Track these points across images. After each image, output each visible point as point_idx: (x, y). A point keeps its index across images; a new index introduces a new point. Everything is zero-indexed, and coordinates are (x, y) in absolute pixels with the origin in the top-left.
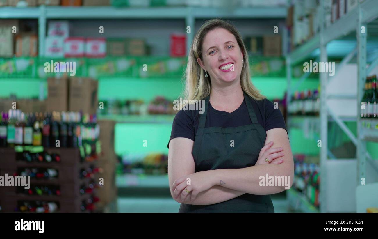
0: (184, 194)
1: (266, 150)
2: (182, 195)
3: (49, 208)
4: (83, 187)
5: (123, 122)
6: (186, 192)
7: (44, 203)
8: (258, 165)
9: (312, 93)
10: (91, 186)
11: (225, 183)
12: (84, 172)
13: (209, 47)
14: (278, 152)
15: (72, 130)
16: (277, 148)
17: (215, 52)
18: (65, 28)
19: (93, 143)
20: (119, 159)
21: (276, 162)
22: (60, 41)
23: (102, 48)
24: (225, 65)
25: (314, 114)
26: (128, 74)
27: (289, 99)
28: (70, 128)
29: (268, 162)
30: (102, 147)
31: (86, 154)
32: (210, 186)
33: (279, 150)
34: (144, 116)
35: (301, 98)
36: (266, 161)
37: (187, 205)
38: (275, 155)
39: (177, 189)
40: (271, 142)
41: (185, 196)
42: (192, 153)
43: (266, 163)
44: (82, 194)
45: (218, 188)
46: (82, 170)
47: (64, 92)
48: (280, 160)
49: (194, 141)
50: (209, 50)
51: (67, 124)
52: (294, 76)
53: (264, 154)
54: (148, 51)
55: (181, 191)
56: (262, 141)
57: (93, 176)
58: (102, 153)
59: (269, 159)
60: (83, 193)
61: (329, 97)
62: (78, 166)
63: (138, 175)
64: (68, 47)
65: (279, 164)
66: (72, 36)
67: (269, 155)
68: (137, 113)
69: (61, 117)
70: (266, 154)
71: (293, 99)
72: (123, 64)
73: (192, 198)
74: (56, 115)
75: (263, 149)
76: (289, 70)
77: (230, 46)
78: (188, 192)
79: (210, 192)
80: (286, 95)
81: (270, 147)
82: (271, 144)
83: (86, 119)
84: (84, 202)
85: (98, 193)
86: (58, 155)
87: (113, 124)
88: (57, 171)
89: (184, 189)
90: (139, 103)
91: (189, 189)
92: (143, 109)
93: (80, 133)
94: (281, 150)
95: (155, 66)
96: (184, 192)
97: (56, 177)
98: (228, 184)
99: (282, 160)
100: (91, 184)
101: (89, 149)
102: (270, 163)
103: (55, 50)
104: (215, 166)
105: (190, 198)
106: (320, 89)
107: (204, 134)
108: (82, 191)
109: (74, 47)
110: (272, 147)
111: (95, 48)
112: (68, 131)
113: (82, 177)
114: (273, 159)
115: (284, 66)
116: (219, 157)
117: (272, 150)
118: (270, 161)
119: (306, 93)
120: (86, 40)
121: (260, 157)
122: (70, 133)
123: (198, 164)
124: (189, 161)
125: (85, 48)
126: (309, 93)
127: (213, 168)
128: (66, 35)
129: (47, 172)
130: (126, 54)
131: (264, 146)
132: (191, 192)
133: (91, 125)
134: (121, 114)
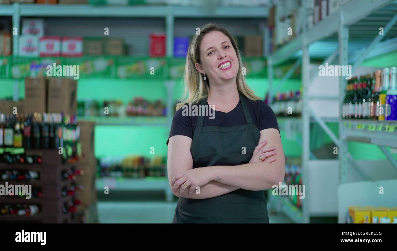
0: (183, 188)
1: (260, 149)
2: (181, 190)
3: (30, 210)
4: (64, 189)
5: (101, 124)
6: (184, 187)
7: (25, 206)
8: (252, 162)
9: (294, 94)
10: (72, 188)
11: (221, 179)
12: (66, 174)
13: (207, 48)
14: (271, 151)
15: (54, 132)
16: (270, 147)
17: (213, 52)
18: (40, 26)
19: (73, 144)
20: (98, 162)
21: (269, 160)
22: (35, 40)
23: (79, 47)
24: (224, 63)
25: (296, 115)
26: (106, 74)
27: (270, 100)
28: (52, 129)
29: (261, 160)
30: (82, 148)
31: (68, 157)
32: (207, 181)
33: (271, 149)
34: (123, 118)
35: (284, 99)
36: (260, 159)
37: (185, 199)
38: (268, 154)
39: (176, 184)
40: (264, 141)
41: (184, 190)
42: (191, 150)
43: (259, 161)
44: (63, 196)
45: (214, 184)
46: (64, 172)
47: (42, 93)
48: (273, 158)
49: (192, 139)
50: (207, 51)
51: (49, 125)
52: (275, 77)
53: (258, 153)
54: (127, 50)
55: (180, 186)
56: (256, 140)
57: (74, 178)
58: (83, 155)
59: (263, 157)
60: (65, 195)
61: (312, 98)
62: (60, 168)
63: (116, 178)
64: (43, 47)
65: (271, 162)
66: (47, 35)
67: (262, 153)
68: (116, 115)
69: (43, 118)
70: (260, 152)
71: (275, 100)
72: (101, 64)
73: (191, 192)
74: (37, 116)
75: (257, 148)
76: (270, 71)
77: (227, 47)
78: (187, 187)
79: (207, 186)
80: (267, 96)
81: (264, 146)
82: (264, 143)
83: (68, 120)
84: (66, 204)
85: (79, 196)
86: (39, 157)
87: (93, 125)
88: (39, 173)
89: (183, 183)
90: (117, 104)
91: (187, 184)
92: (122, 110)
93: (62, 135)
94: (274, 149)
95: (134, 67)
96: (183, 187)
97: (38, 179)
98: (225, 180)
99: (274, 158)
100: (72, 187)
101: (70, 151)
102: (263, 161)
103: (29, 49)
104: (212, 163)
105: (189, 192)
106: (301, 90)
107: (201, 133)
108: (64, 193)
109: (50, 47)
110: (266, 146)
111: (72, 47)
112: (49, 132)
113: (64, 179)
114: (266, 158)
115: (266, 67)
116: (215, 154)
117: (266, 149)
118: (263, 159)
119: (288, 94)
120: (62, 39)
121: (253, 155)
122: (52, 135)
123: (196, 161)
124: (187, 158)
125: (61, 47)
126: (291, 94)
127: (210, 165)
128: (41, 34)
129: (29, 174)
130: (104, 53)
131: (258, 145)
132: (189, 187)
133: (72, 126)
134: (99, 115)
